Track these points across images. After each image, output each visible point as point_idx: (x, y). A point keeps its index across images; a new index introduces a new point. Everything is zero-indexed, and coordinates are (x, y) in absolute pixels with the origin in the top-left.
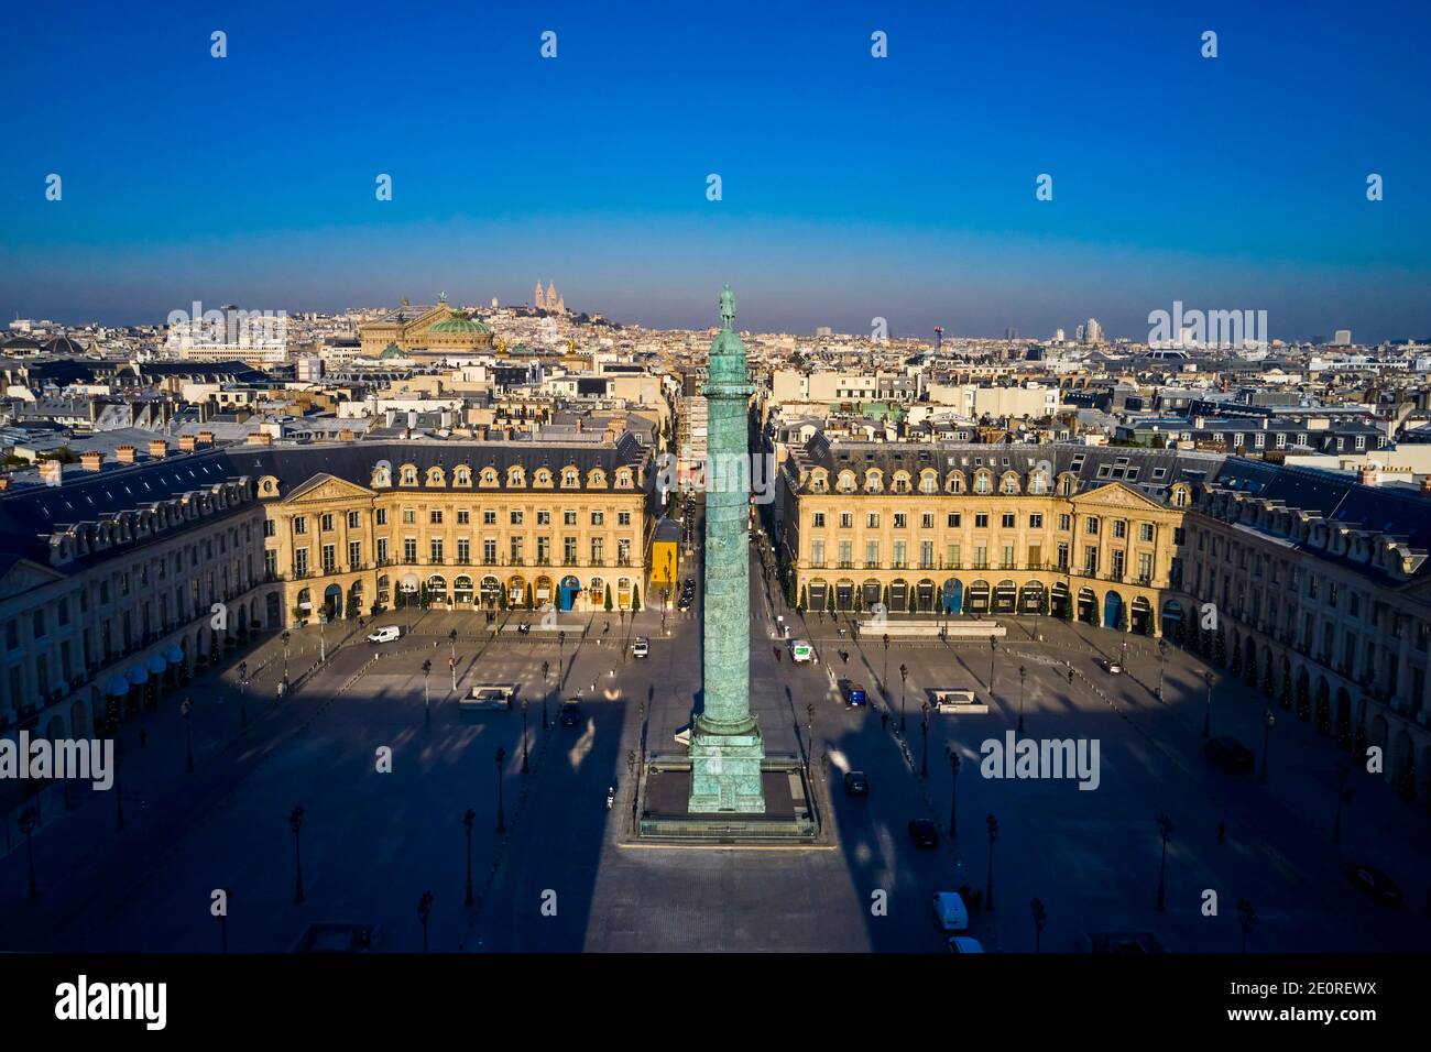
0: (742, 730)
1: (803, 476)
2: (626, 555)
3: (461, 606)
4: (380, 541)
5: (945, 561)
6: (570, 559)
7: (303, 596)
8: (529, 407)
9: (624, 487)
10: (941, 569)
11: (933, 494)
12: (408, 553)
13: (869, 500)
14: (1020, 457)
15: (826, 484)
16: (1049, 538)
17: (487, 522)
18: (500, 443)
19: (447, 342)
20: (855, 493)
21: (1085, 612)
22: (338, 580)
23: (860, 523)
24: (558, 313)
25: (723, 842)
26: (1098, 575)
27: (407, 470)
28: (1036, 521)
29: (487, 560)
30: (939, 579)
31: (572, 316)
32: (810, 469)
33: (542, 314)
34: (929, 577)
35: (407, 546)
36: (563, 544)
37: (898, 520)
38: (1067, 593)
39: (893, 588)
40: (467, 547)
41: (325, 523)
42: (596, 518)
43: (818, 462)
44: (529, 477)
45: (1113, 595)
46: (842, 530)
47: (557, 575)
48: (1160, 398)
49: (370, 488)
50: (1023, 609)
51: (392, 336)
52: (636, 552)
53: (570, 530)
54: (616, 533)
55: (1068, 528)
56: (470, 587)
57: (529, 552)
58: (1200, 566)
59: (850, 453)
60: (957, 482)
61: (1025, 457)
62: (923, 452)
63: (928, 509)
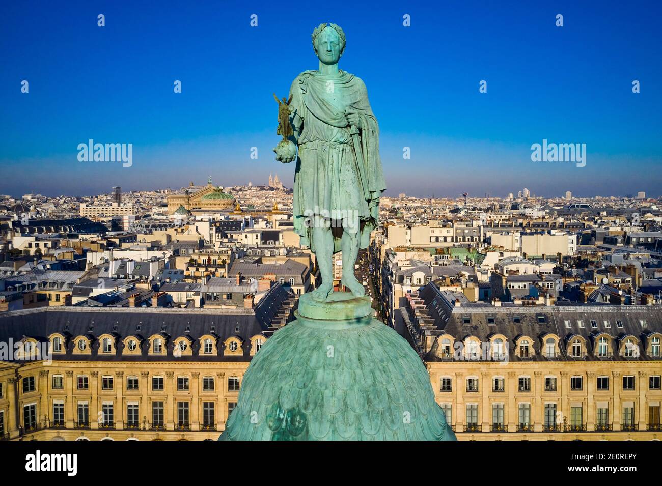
1: (430, 341)
4: (26, 408)
5: (569, 423)
6: (208, 424)
8: (213, 258)
10: (565, 431)
11: (555, 359)
12: (56, 416)
13: (494, 366)
14: (631, 318)
15: (452, 350)
17: (130, 387)
18: (149, 310)
19: (211, 204)
23: (485, 386)
24: (279, 189)
27: (56, 339)
28: (655, 383)
29: (130, 424)
30: (564, 439)
31: (286, 190)
33: (272, 189)
34: (553, 438)
35: (56, 410)
36: (202, 408)
37: (521, 383)
40: (111, 411)
44: (170, 345)
46: (469, 394)
48: (629, 237)
51: (182, 202)
53: (209, 396)
57: (170, 415)
59: (473, 317)
60: (578, 347)
61: (637, 318)
62: (540, 314)
63: (550, 373)
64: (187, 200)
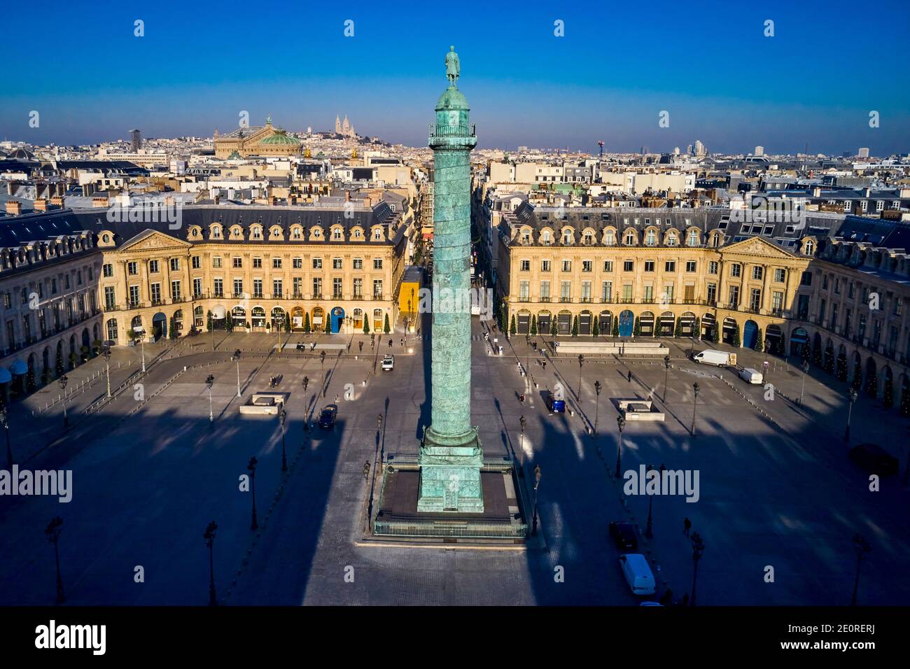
0: (464, 441)
1: (514, 232)
2: (380, 291)
3: (257, 329)
4: (195, 281)
5: (621, 297)
6: (337, 295)
7: (136, 321)
8: (314, 186)
9: (378, 240)
10: (617, 303)
11: (612, 246)
12: (216, 290)
13: (563, 251)
14: (679, 218)
15: (531, 239)
16: (701, 280)
17: (275, 266)
18: (286, 208)
19: (272, 150)
20: (553, 245)
21: (728, 336)
22: (163, 309)
23: (556, 267)
24: (350, 137)
25: (448, 541)
26: (740, 308)
27: (215, 227)
28: (691, 267)
29: (276, 295)
30: (616, 310)
31: (359, 139)
32: (520, 227)
33: (340, 137)
34: (608, 309)
35: (216, 285)
36: (332, 283)
37: (585, 265)
38: (714, 322)
39: (581, 317)
40: (260, 285)
41: (152, 267)
42: (357, 263)
43: (524, 221)
44: (306, 232)
45: (751, 324)
46: (543, 273)
47: (328, 306)
48: (764, 183)
49: (187, 241)
50: (679, 334)
51: (235, 147)
52: (387, 289)
53: (337, 273)
54: (372, 275)
55: (716, 273)
56: (264, 315)
57: (307, 288)
58: (824, 302)
59: (550, 215)
60: (632, 237)
61: (683, 217)
62: (605, 214)
63: (608, 257)
64: (241, 144)
